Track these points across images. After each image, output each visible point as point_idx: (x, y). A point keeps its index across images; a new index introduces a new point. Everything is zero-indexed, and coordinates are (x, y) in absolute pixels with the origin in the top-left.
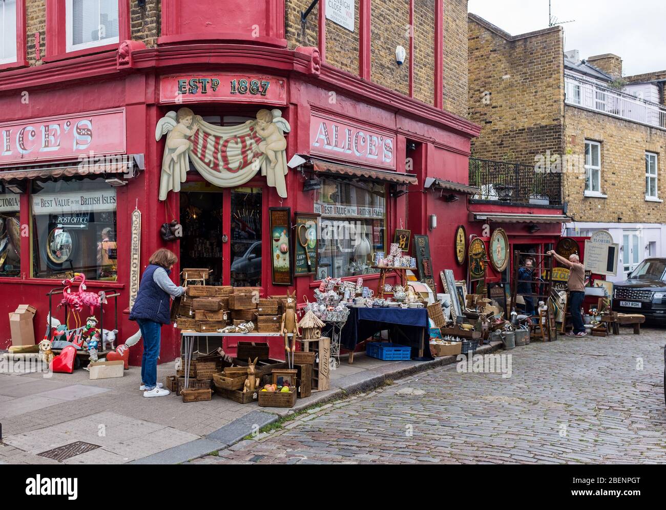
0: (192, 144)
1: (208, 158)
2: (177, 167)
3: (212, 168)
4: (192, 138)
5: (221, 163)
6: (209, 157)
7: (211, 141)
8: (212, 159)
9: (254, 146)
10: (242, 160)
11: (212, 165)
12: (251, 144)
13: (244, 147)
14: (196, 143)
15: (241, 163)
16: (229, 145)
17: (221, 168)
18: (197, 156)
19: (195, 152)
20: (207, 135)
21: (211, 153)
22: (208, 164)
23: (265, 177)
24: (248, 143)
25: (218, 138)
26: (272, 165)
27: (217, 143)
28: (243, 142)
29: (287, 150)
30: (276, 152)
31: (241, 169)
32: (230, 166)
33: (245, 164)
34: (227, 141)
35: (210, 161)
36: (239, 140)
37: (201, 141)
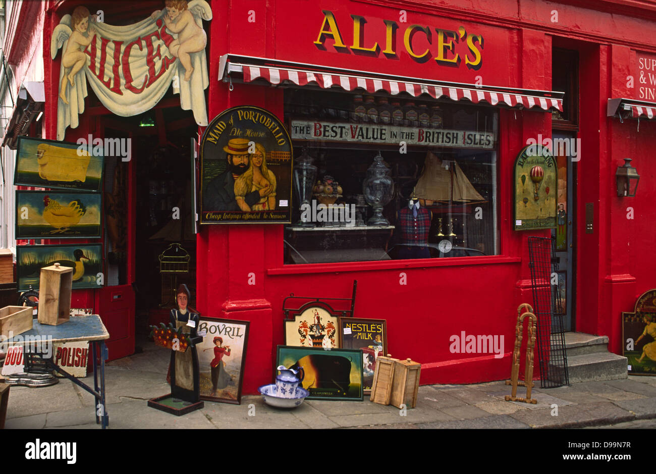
0: (89, 57)
1: (107, 75)
2: (74, 91)
3: (113, 90)
4: (89, 49)
5: (123, 81)
6: (109, 73)
7: (110, 50)
8: (112, 75)
9: (163, 49)
10: (147, 73)
11: (112, 86)
12: (159, 46)
13: (150, 53)
14: (93, 55)
15: (146, 76)
16: (133, 52)
17: (122, 88)
18: (95, 73)
19: (93, 67)
20: (105, 41)
21: (111, 68)
22: (107, 84)
23: (178, 95)
24: (155, 45)
25: (118, 44)
26: (188, 74)
27: (117, 51)
28: (150, 45)
29: (207, 49)
30: (192, 54)
31: (147, 87)
32: (133, 84)
33: (152, 78)
34: (129, 48)
35: (110, 79)
36: (144, 43)
37: (99, 53)
